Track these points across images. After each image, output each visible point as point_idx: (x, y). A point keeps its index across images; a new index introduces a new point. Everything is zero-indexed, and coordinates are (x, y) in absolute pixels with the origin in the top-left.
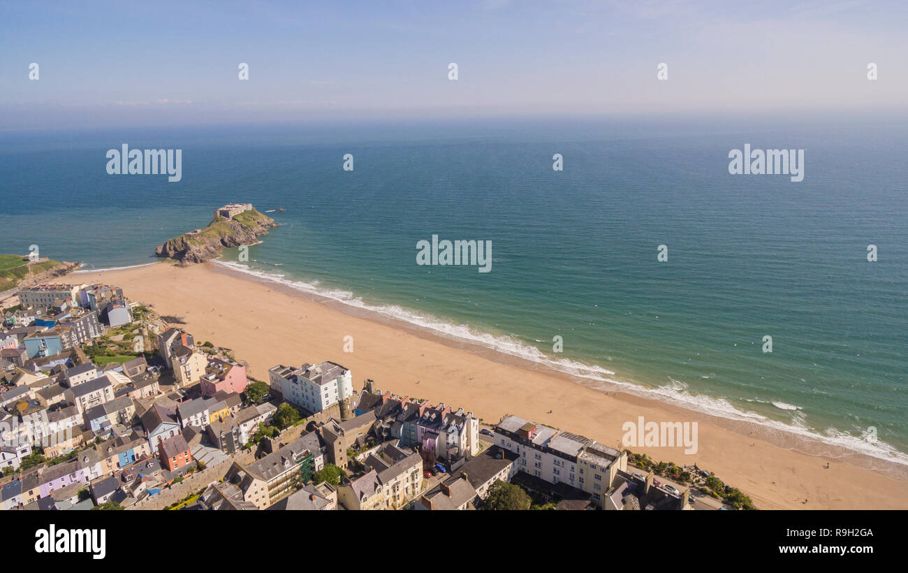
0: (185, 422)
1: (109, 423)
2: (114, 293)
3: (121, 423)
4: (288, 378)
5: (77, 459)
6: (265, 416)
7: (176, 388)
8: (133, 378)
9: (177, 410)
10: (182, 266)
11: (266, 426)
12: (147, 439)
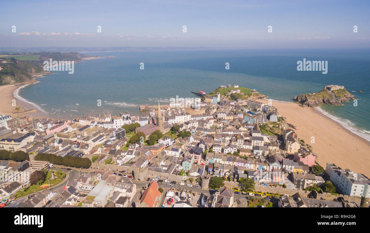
0: (284, 166)
1: (259, 153)
2: (274, 110)
3: (263, 155)
4: (336, 171)
5: (247, 160)
6: (318, 182)
7: (285, 152)
8: (271, 142)
9: (282, 160)
10: (302, 106)
11: (317, 186)
12: (269, 165)
